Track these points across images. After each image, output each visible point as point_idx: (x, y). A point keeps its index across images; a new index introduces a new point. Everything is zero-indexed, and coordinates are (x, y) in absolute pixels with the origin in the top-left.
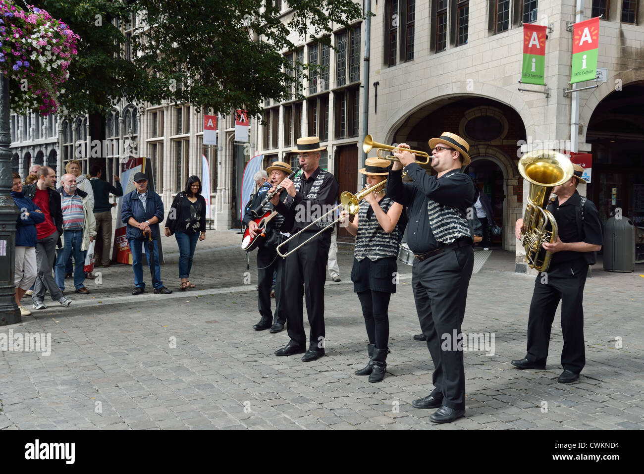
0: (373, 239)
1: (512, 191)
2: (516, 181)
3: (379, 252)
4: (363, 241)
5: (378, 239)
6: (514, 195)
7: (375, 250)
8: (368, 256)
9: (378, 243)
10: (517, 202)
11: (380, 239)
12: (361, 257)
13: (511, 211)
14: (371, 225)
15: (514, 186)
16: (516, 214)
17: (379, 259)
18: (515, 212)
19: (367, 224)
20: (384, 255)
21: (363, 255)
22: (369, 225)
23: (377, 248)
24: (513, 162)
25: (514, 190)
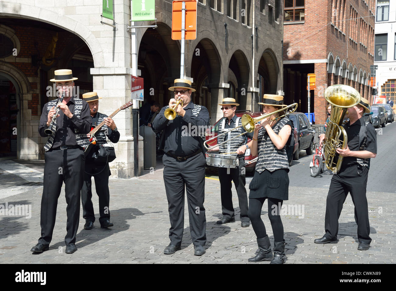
0: (271, 155)
1: (27, 105)
2: (30, 96)
3: (276, 165)
4: (263, 157)
5: (275, 154)
6: (29, 108)
7: (273, 163)
8: (267, 169)
9: (275, 158)
10: (32, 115)
11: (276, 155)
12: (261, 170)
13: (27, 124)
14: (268, 144)
15: (28, 101)
16: (32, 126)
17: (276, 170)
18: (31, 125)
19: (264, 143)
20: (279, 167)
21: (263, 168)
22: (266, 144)
23: (275, 162)
24: (27, 78)
25: (28, 104)
